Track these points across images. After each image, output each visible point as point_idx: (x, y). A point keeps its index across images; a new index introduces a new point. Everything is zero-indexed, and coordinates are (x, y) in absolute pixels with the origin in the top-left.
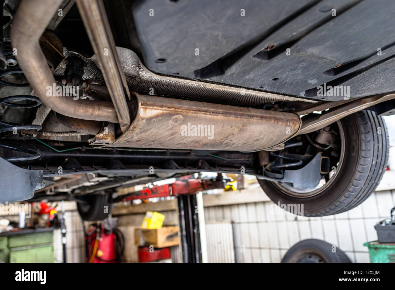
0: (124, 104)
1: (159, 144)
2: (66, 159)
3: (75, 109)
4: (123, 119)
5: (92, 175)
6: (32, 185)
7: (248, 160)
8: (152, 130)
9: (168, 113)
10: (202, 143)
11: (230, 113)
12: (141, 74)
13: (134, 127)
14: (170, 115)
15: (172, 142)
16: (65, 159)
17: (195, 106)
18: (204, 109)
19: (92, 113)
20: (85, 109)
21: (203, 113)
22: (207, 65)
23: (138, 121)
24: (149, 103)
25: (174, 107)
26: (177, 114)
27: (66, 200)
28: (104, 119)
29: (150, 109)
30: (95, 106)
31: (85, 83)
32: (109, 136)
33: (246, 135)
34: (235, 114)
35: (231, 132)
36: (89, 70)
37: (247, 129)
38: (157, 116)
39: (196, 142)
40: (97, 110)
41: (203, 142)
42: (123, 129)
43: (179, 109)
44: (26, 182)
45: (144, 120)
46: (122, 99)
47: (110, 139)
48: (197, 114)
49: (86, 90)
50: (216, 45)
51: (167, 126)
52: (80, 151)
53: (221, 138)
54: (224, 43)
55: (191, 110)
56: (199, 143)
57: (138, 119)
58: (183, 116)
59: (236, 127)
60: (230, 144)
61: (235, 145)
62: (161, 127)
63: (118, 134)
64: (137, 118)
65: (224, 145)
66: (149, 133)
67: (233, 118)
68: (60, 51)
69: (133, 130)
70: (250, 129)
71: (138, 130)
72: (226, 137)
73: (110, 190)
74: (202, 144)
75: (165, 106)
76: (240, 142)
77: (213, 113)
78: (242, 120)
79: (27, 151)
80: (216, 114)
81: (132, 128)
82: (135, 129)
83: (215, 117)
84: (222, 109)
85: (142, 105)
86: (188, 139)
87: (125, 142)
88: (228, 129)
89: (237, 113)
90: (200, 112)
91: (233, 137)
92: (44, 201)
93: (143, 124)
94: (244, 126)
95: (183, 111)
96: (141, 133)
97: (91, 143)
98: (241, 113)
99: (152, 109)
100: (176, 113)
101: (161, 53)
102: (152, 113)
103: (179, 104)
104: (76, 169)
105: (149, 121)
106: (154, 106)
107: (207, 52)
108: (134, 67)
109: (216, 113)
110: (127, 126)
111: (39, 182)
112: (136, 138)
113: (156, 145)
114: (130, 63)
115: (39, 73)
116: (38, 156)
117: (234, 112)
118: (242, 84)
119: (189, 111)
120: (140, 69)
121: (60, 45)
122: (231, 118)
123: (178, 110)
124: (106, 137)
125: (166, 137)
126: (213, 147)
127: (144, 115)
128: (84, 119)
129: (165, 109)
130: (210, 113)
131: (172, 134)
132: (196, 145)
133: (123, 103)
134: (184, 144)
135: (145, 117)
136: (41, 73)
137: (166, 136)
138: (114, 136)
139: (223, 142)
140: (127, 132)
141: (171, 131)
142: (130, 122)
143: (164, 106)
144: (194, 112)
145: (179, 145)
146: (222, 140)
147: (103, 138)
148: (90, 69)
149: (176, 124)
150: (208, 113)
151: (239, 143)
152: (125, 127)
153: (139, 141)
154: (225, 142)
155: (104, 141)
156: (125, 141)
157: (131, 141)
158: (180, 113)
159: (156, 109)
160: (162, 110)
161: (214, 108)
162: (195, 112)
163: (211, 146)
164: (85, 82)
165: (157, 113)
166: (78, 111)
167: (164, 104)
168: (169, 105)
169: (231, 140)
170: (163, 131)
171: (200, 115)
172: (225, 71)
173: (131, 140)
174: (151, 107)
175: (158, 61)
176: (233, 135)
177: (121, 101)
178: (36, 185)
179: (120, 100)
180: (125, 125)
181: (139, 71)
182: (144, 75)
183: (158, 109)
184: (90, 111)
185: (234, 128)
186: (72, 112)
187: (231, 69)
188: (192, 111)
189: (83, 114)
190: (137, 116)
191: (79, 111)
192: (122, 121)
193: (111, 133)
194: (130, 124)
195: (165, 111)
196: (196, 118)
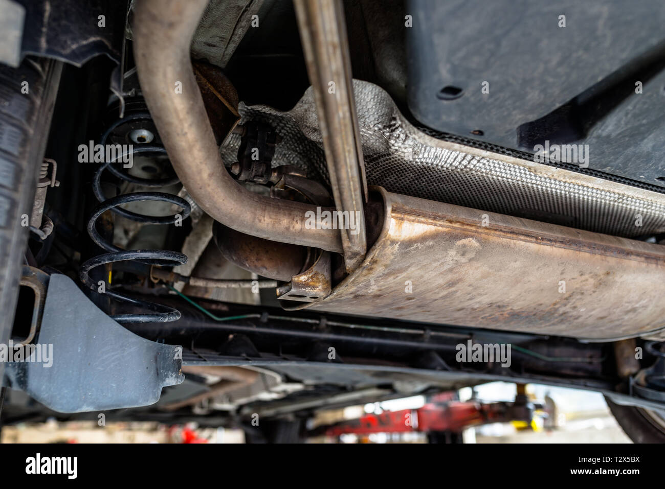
0: (357, 203)
1: (419, 307)
2: (231, 336)
3: (255, 214)
4: (353, 240)
5: (275, 379)
6: (159, 376)
7: (591, 363)
8: (409, 271)
9: (447, 233)
10: (511, 309)
11: (580, 243)
12: (393, 145)
13: (374, 262)
14: (452, 237)
15: (446, 303)
16: (228, 336)
17: (504, 222)
18: (523, 229)
19: (287, 226)
20: (274, 217)
21: (522, 237)
22: (554, 108)
23: (384, 246)
24: (407, 208)
25: (461, 220)
26: (466, 237)
27: (227, 426)
28: (312, 241)
29: (409, 221)
30: (296, 213)
31: (276, 174)
32: (320, 282)
33: (610, 295)
34: (589, 246)
35: (578, 286)
36: (285, 155)
37: (615, 282)
38: (423, 239)
39: (499, 307)
40: (299, 221)
41: (514, 308)
42: (349, 263)
43: (471, 225)
44: (147, 368)
45: (397, 246)
46: (355, 190)
47: (320, 288)
48: (509, 240)
49: (276, 189)
50: (587, 49)
51: (442, 263)
52: (257, 322)
53: (554, 301)
54: (607, 43)
55: (496, 230)
56: (504, 309)
57: (384, 241)
58: (479, 241)
59: (592, 274)
60: (571, 316)
61: (580, 320)
62: (430, 263)
63: (337, 277)
64: (382, 240)
65: (557, 318)
66: (404, 277)
67: (585, 255)
68: (232, 106)
69: (371, 269)
70: (621, 282)
71: (381, 268)
72: (565, 299)
73: (304, 414)
74: (509, 314)
75: (442, 218)
76: (593, 313)
77: (542, 239)
78: (606, 260)
79: (156, 308)
80: (549, 242)
81: (370, 262)
82: (375, 266)
83: (547, 249)
84: (561, 232)
85: (393, 211)
86: (482, 298)
87: (351, 297)
88: (573, 279)
89: (595, 245)
90: (515, 236)
91: (581, 298)
92: (192, 426)
93: (393, 254)
94: (608, 274)
95: (480, 230)
96: (386, 275)
97: (281, 295)
98: (602, 243)
99: (413, 221)
100: (464, 234)
101: (454, 71)
102: (414, 229)
103: (471, 216)
104: (249, 355)
105: (407, 248)
106: (418, 215)
107: (560, 70)
108: (380, 129)
109: (550, 240)
110: (358, 257)
111: (172, 369)
112: (374, 289)
113: (414, 309)
114: (373, 119)
115: (186, 125)
116: (175, 316)
117: (588, 241)
118: (620, 168)
119: (493, 232)
120: (393, 131)
121: (233, 95)
122: (582, 254)
123: (468, 227)
124: (311, 283)
125: (436, 291)
126: (530, 322)
127: (397, 234)
128: (271, 239)
129: (440, 223)
130: (537, 238)
131: (452, 284)
132: (497, 314)
133: (356, 200)
134: (473, 309)
135: (398, 238)
136: (191, 125)
137: (437, 288)
138: (330, 282)
139: (556, 310)
140: (358, 272)
141: (450, 277)
142: (365, 248)
143: (439, 217)
144: (502, 234)
145: (461, 312)
146: (555, 304)
147: (306, 285)
148: (286, 152)
149: (463, 260)
150: (532, 240)
151: (590, 316)
152: (354, 261)
153: (379, 296)
154: (561, 310)
155: (308, 290)
156: (352, 293)
157: (362, 296)
158: (473, 234)
159: (423, 223)
160: (435, 225)
161: (544, 229)
162: (505, 234)
163: (527, 320)
164: (275, 172)
165: (425, 231)
166: (260, 221)
167: (440, 214)
168: (450, 216)
169: (575, 307)
170: (434, 274)
171: (515, 241)
172: (588, 130)
173: (363, 293)
174: (412, 218)
175: (444, 95)
176: (582, 294)
177: (353, 193)
178: (166, 376)
179: (350, 190)
180: (355, 254)
181: (389, 138)
182: (399, 147)
183: (427, 224)
184: (285, 222)
185: (586, 276)
186: (247, 222)
187: (604, 123)
188: (497, 233)
189: (270, 226)
190: (383, 235)
191: (262, 221)
192: (350, 245)
193: (324, 275)
194: (365, 252)
195: (440, 228)
196: (506, 247)
